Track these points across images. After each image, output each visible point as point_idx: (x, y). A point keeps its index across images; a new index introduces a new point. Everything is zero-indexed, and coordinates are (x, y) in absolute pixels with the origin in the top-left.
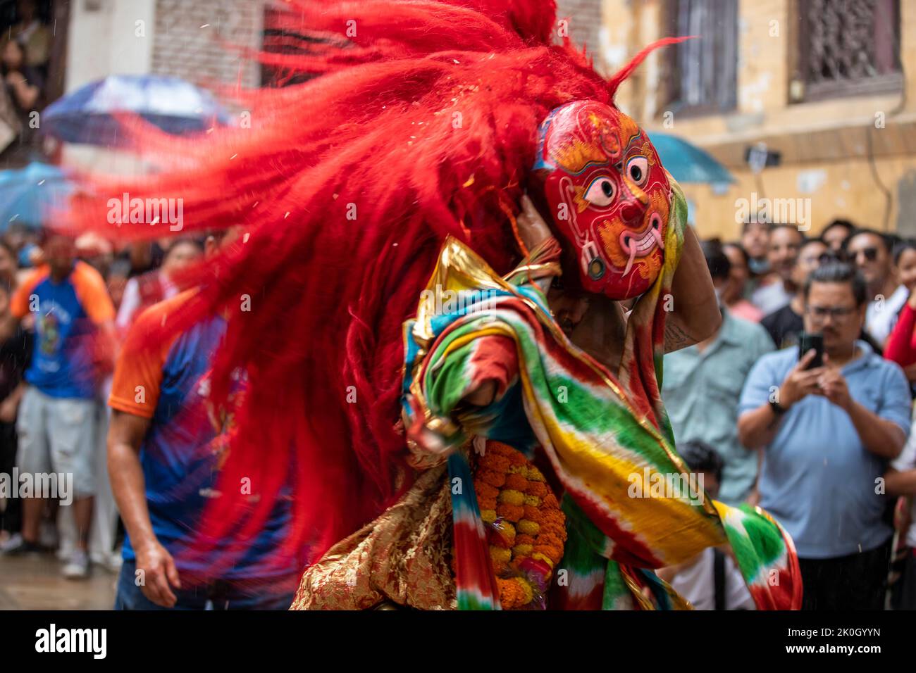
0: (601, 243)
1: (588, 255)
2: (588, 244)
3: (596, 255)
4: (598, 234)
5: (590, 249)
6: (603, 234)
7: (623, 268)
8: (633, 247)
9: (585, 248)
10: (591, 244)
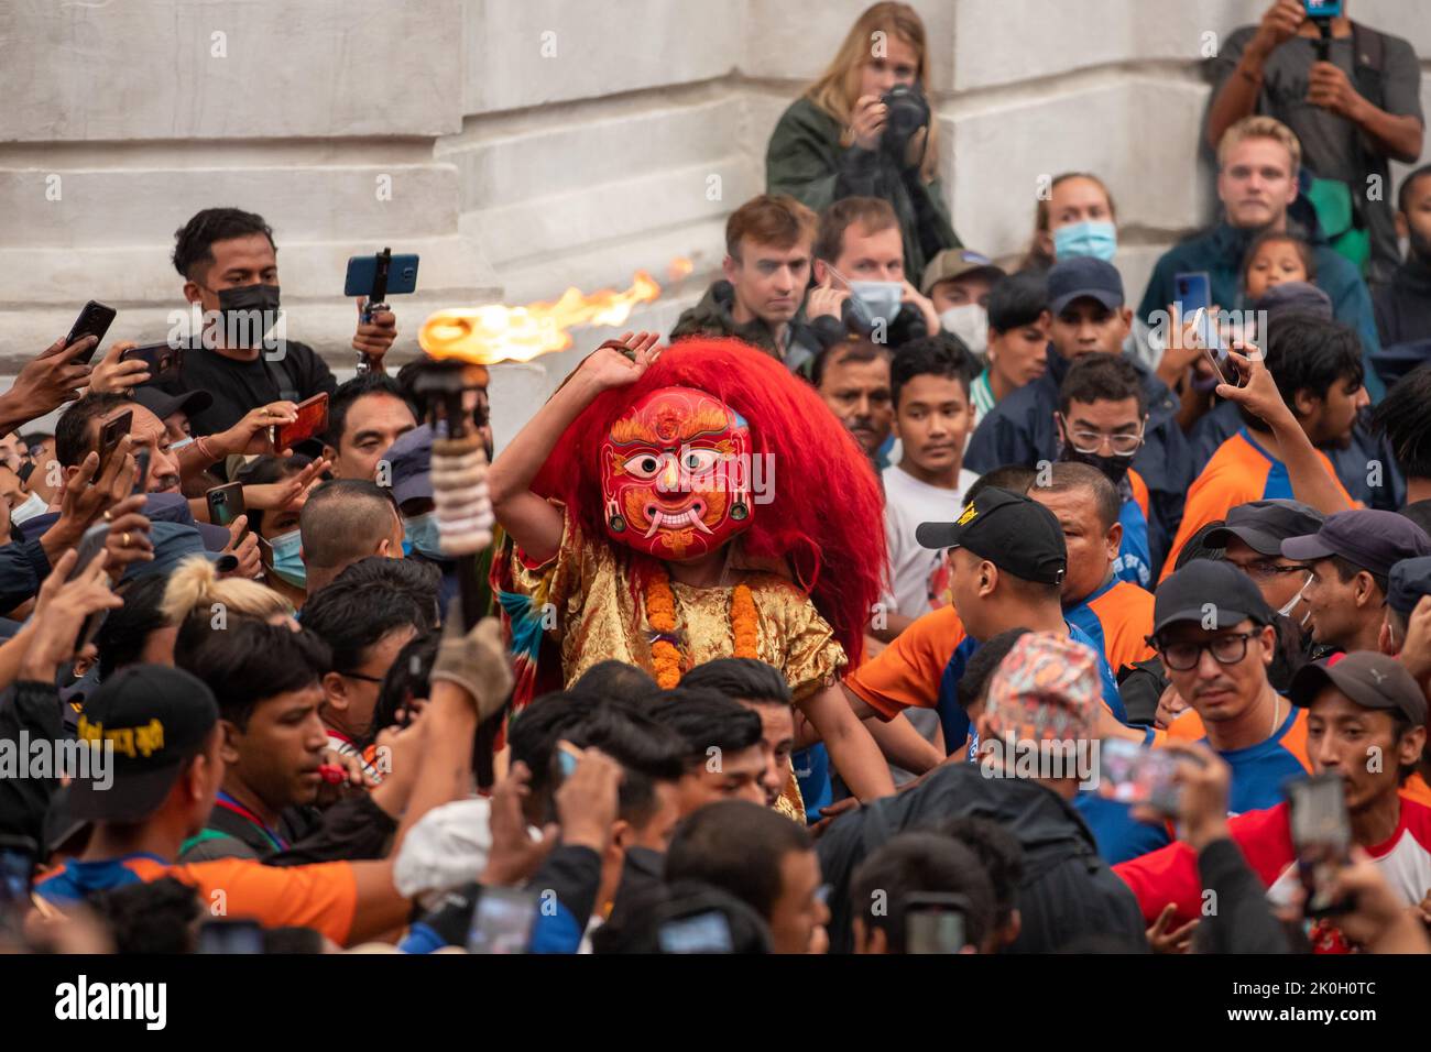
0: (623, 505)
1: (611, 511)
2: (613, 502)
3: (618, 513)
4: (624, 497)
5: (614, 507)
6: (628, 499)
7: (646, 532)
8: (658, 518)
9: (610, 504)
10: (616, 503)
